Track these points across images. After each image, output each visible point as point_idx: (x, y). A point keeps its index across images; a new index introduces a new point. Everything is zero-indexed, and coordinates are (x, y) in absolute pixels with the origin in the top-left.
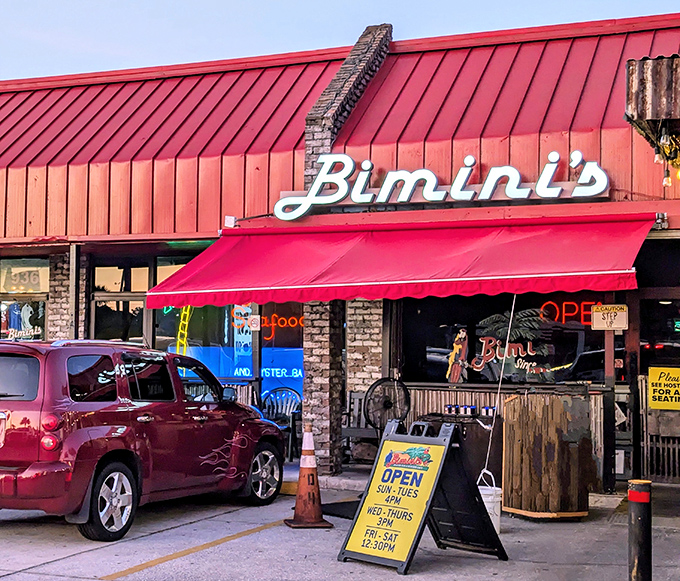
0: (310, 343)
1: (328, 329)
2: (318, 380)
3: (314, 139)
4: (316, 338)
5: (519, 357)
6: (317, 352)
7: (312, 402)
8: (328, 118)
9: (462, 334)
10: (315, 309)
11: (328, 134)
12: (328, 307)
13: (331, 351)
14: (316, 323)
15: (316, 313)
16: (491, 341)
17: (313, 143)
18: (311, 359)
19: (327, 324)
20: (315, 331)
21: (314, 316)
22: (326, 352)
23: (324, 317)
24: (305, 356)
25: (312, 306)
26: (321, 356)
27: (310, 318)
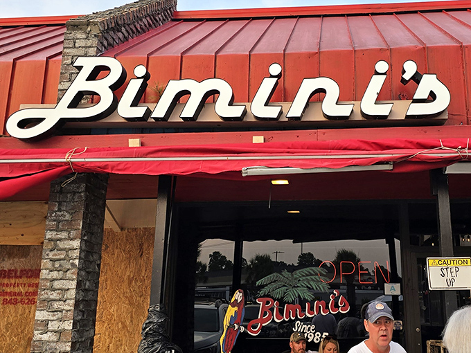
0: (45, 313)
1: (73, 292)
4: (56, 305)
5: (297, 319)
6: (53, 326)
8: (95, 24)
9: (238, 296)
10: (57, 264)
11: (94, 42)
12: (77, 262)
13: (74, 324)
14: (57, 284)
16: (268, 303)
18: (45, 337)
19: (73, 284)
20: (54, 295)
21: (55, 274)
22: (68, 326)
23: (69, 275)
24: (36, 332)
25: (53, 261)
26: (60, 333)
27: (49, 277)
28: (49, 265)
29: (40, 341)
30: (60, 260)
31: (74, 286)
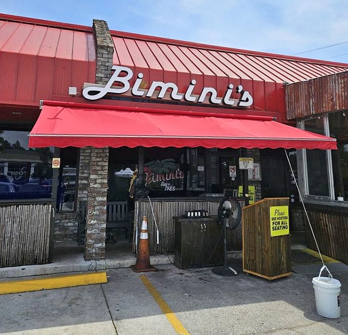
0: (95, 176)
1: (107, 167)
2: (99, 199)
3: (102, 57)
4: (99, 173)
5: (162, 181)
6: (99, 181)
7: (95, 213)
10: (99, 155)
11: (111, 56)
12: (108, 154)
13: (108, 180)
14: (99, 164)
15: (100, 157)
16: (150, 174)
17: (102, 59)
18: (95, 186)
19: (107, 164)
20: (99, 168)
21: (98, 159)
22: (106, 181)
23: (104, 160)
24: (91, 184)
25: (97, 153)
26: (102, 184)
27: (96, 160)
28: (95, 155)
29: (93, 187)
30: (100, 153)
31: (107, 165)
